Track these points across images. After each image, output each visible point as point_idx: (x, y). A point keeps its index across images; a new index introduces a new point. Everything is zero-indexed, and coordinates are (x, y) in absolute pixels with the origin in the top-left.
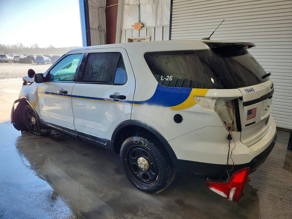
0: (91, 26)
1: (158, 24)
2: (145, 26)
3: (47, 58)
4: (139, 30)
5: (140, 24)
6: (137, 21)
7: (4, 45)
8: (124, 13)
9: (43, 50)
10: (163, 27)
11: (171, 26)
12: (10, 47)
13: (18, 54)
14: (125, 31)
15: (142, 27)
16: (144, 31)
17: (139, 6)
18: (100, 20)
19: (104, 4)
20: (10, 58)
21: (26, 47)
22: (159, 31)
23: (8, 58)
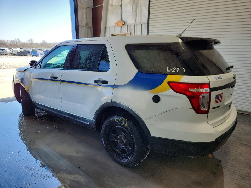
0: (80, 24)
1: (138, 21)
2: (126, 23)
3: (41, 52)
4: (121, 27)
5: (122, 22)
6: (119, 19)
7: (4, 40)
8: (108, 12)
9: (37, 45)
10: (142, 24)
11: (148, 23)
12: (9, 42)
13: (16, 48)
14: (108, 28)
15: (123, 24)
16: (125, 28)
17: (121, 7)
18: (87, 19)
19: (91, 5)
20: (9, 51)
21: (23, 42)
22: (138, 28)
23: (8, 51)
